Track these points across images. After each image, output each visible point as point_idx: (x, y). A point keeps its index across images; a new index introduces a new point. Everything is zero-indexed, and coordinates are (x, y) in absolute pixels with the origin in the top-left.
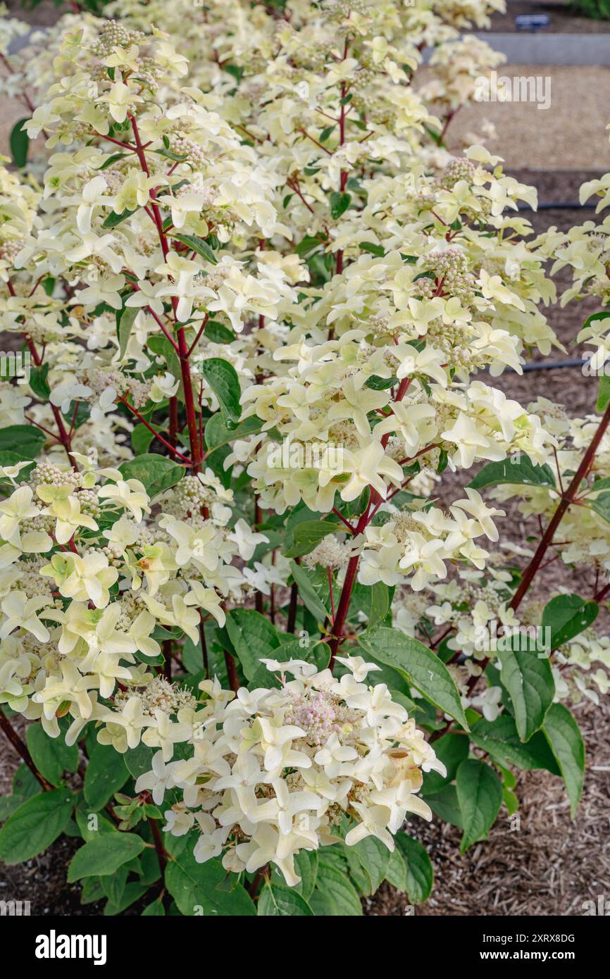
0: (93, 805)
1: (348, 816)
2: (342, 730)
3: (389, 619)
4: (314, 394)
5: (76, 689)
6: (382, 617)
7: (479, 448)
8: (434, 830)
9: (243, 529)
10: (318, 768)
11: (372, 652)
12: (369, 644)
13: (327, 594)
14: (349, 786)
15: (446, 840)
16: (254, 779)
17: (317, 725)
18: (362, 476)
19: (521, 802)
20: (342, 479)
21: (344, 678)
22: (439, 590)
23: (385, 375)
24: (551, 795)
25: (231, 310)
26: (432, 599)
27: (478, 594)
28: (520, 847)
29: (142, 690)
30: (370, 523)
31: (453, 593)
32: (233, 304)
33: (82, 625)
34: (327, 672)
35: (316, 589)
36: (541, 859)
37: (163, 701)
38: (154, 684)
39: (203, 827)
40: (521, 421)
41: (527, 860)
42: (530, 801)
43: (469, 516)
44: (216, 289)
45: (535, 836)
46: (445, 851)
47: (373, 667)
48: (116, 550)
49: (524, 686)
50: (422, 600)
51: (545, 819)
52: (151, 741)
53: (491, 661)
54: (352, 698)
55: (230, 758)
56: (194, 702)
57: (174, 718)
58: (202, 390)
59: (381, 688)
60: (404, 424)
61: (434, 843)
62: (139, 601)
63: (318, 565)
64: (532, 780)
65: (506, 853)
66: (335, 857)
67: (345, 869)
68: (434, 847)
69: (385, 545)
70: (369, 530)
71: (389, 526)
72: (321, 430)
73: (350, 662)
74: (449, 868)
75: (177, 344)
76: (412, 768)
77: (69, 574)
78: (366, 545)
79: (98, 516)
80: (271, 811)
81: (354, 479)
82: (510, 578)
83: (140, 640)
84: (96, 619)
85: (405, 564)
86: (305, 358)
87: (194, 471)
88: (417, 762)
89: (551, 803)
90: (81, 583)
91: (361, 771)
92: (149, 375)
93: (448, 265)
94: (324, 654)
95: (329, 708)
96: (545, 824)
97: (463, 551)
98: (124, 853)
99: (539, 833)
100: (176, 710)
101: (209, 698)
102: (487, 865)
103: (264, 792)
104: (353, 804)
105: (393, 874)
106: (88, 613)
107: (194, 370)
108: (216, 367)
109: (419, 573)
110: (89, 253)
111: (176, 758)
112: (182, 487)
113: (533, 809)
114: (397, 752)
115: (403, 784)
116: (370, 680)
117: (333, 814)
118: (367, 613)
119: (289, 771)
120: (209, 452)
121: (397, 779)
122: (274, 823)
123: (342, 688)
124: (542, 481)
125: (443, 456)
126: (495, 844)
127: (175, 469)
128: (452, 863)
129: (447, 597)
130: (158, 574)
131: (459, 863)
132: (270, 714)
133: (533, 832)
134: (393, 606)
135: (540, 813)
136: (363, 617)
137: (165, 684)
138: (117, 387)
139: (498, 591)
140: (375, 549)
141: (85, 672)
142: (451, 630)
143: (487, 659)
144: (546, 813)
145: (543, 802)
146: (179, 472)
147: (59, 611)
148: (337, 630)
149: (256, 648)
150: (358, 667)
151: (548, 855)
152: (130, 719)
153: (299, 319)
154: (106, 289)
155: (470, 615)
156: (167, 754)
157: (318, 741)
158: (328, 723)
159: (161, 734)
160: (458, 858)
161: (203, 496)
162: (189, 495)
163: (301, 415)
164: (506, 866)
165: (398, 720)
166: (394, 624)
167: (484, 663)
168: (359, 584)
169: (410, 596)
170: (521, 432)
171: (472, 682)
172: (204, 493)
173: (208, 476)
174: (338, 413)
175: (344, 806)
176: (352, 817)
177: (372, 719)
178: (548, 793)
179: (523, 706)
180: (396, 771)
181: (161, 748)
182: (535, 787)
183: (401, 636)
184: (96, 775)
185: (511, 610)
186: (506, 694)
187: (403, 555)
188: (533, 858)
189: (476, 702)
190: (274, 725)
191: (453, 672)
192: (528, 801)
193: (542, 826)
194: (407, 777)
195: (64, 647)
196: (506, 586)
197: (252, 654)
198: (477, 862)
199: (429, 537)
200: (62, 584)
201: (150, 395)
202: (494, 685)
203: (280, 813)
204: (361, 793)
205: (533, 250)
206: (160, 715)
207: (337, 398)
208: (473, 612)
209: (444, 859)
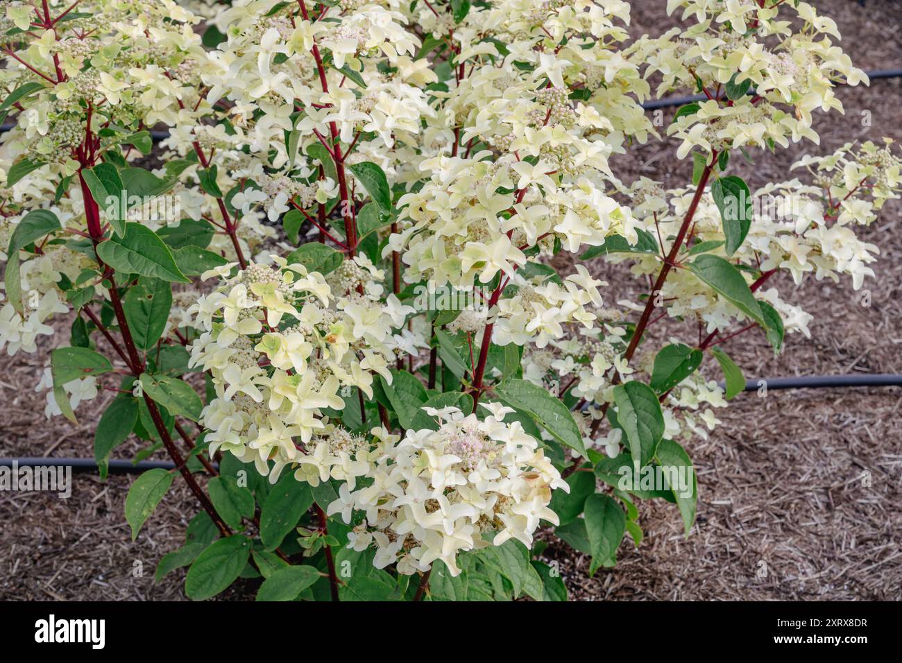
0: (268, 546)
1: (494, 526)
2: (488, 457)
3: (519, 373)
4: (455, 202)
5: (282, 437)
6: (514, 371)
7: (584, 237)
8: (568, 564)
9: (394, 302)
10: (471, 486)
11: (507, 399)
12: (505, 392)
13: (467, 354)
14: (494, 500)
15: (580, 572)
16: (424, 496)
17: (469, 454)
18: (495, 263)
19: (646, 535)
20: (479, 265)
21: (488, 419)
22: (562, 346)
23: (509, 186)
24: (674, 528)
25: (383, 129)
26: (557, 354)
27: (597, 348)
28: (646, 573)
29: (326, 438)
30: (501, 295)
31: (574, 348)
32: (383, 124)
33: (286, 388)
34: (473, 417)
35: (458, 350)
36: (665, 583)
37: (344, 445)
38: (335, 433)
39: (379, 542)
40: (616, 214)
41: (652, 585)
42: (654, 534)
43: (579, 287)
44: (368, 112)
45: (660, 563)
46: (579, 581)
47: (509, 409)
48: (308, 328)
49: (638, 425)
50: (548, 356)
51: (669, 549)
52: (338, 476)
53: (611, 405)
54: (494, 433)
55: (404, 483)
56: (367, 445)
57: (353, 458)
58: (354, 187)
59: (516, 425)
60: (525, 221)
61: (569, 575)
62: (325, 367)
63: (459, 330)
64: (657, 515)
65: (634, 579)
66: (481, 582)
67: (490, 592)
68: (569, 578)
69: (514, 314)
70: (502, 303)
71: (517, 298)
72: (461, 228)
73: (491, 406)
74: (582, 595)
75: (332, 150)
76: (542, 487)
77: (278, 350)
78: (499, 314)
79: (294, 303)
80: (436, 519)
81: (489, 265)
82: (623, 332)
83: (328, 397)
84: (297, 382)
85: (531, 327)
86: (445, 168)
87: (351, 255)
88: (546, 480)
89: (674, 534)
90: (286, 356)
91: (503, 488)
92: (312, 179)
93: (553, 100)
94: (469, 403)
95: (477, 442)
96: (668, 553)
97: (576, 316)
98: (302, 582)
99: (663, 561)
100: (354, 452)
101: (380, 441)
102: (617, 591)
103: (432, 506)
104: (498, 515)
105: (532, 589)
106: (289, 379)
107: (348, 172)
108: (367, 170)
109: (542, 334)
110: (268, 90)
111: (358, 488)
112: (342, 270)
113: (657, 540)
114: (530, 473)
115: (536, 499)
116: (508, 419)
117: (482, 525)
118: (500, 368)
119: (448, 490)
120: (362, 238)
121: (530, 496)
122: (439, 530)
123: (486, 426)
124: (646, 248)
125: (557, 241)
126: (624, 572)
127: (334, 255)
128: (585, 591)
129: (569, 351)
130: (341, 347)
131: (591, 591)
132: (433, 448)
133: (657, 559)
134: (523, 362)
135: (664, 544)
136: (496, 372)
137: (343, 432)
138: (288, 191)
139: (613, 344)
140: (506, 317)
141: (287, 423)
142: (575, 380)
143: (607, 404)
144: (669, 543)
145: (667, 534)
146: (339, 257)
147: (265, 377)
148: (477, 383)
149: (408, 402)
150: (498, 410)
151: (671, 579)
152: (320, 460)
153: (433, 120)
154: (279, 115)
155: (590, 366)
156: (351, 485)
157: (471, 466)
158: (477, 452)
159: (345, 470)
160: (591, 586)
161: (360, 276)
162: (347, 276)
163: (445, 216)
164: (634, 590)
165: (530, 448)
166: (525, 377)
167: (604, 408)
168: (492, 343)
169: (538, 353)
170: (615, 222)
171: (595, 425)
172: (360, 273)
173: (362, 259)
174: (473, 214)
175: (491, 518)
176: (497, 526)
177: (510, 448)
178: (671, 526)
179: (638, 441)
180: (530, 489)
181: (345, 481)
182: (660, 521)
183: (530, 385)
184: (270, 520)
185: (625, 360)
186: (624, 435)
187: (529, 321)
188: (657, 582)
189: (600, 441)
190: (437, 454)
191: (577, 417)
192: (652, 534)
193: (667, 555)
194: (539, 494)
195: (273, 405)
196: (621, 340)
197: (405, 407)
198: (607, 588)
199: (548, 306)
200: (273, 357)
201: (317, 198)
202: (615, 427)
203: (445, 520)
204: (504, 507)
205: (628, 57)
206: (344, 455)
207: (473, 202)
208: (592, 364)
209: (578, 588)
